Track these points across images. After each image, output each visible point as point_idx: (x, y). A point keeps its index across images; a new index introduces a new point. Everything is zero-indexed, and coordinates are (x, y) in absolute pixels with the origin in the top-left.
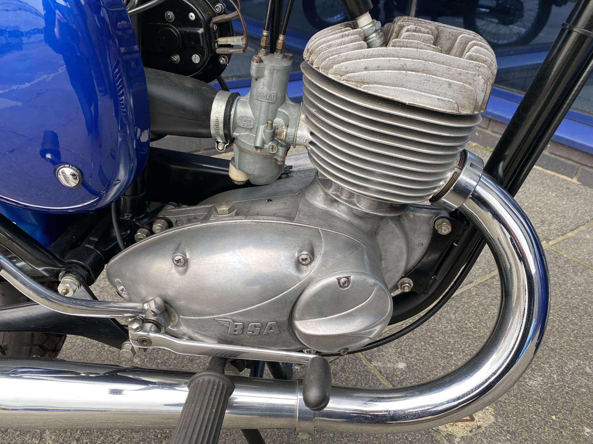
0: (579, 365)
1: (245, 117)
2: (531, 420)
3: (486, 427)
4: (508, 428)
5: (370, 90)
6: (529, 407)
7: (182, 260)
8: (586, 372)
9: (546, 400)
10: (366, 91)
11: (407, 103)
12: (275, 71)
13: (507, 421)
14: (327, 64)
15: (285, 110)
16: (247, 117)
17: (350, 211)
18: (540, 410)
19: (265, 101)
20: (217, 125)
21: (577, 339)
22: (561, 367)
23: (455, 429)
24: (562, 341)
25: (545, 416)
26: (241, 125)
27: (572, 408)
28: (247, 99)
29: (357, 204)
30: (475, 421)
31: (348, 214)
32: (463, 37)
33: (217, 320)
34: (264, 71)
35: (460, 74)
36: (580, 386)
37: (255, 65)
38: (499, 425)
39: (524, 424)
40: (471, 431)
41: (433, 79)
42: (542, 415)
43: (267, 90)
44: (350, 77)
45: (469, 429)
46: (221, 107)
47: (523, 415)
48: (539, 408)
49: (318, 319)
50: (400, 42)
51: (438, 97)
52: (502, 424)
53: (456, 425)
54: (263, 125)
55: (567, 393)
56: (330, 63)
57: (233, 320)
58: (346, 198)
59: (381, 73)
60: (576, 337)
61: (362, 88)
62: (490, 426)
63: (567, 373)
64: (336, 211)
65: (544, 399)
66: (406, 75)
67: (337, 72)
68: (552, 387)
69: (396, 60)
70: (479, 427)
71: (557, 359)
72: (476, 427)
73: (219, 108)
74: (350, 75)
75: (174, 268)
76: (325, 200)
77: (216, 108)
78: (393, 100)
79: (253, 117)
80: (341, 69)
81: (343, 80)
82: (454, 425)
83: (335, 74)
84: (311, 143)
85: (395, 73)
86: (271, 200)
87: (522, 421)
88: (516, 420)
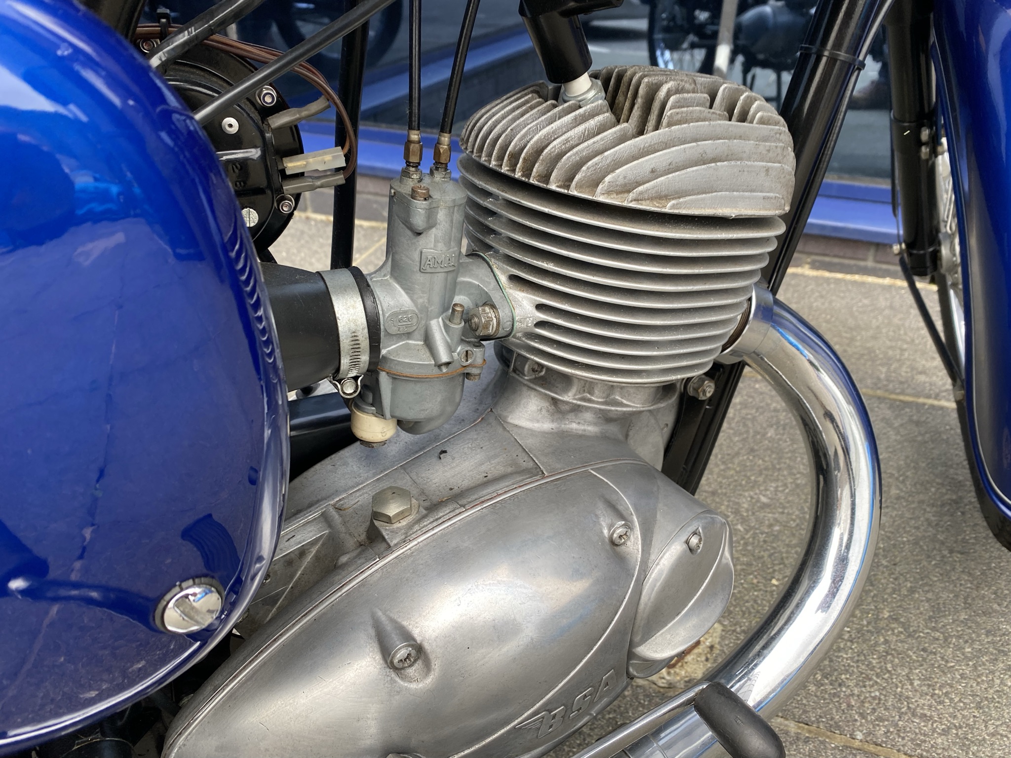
0: (752, 498)
1: (399, 314)
2: (755, 601)
3: (719, 643)
4: (741, 627)
5: (680, 208)
6: (742, 584)
7: (413, 653)
8: (764, 504)
9: (751, 565)
10: (676, 211)
11: (734, 216)
12: (456, 208)
13: (734, 618)
14: (584, 177)
15: (470, 277)
16: (405, 312)
17: (600, 417)
18: (755, 581)
19: (442, 270)
20: (356, 347)
21: (727, 465)
22: (737, 512)
23: (689, 670)
24: (715, 477)
25: (765, 586)
26: (393, 330)
27: (782, 559)
28: (385, 276)
29: (625, 402)
30: (702, 643)
31: (595, 424)
32: (726, 88)
33: (520, 728)
34: (437, 213)
35: (769, 151)
36: (771, 526)
37: (423, 207)
38: (729, 631)
39: (752, 611)
40: (707, 660)
41: (749, 166)
42: (761, 586)
43: (445, 249)
44: (641, 193)
45: (703, 658)
46: (354, 307)
47: (743, 600)
48: (752, 579)
49: (669, 625)
50: (678, 113)
51: (764, 194)
52: (731, 626)
53: (686, 663)
54: (438, 318)
55: (765, 542)
56: (589, 174)
57: (548, 710)
58: (603, 398)
59: (683, 174)
60: (724, 463)
61: (668, 208)
62: (723, 638)
63: (748, 516)
64: (574, 426)
65: (749, 564)
66: (716, 169)
67: (611, 189)
68: (746, 544)
69: (693, 147)
70: (712, 647)
71: (726, 503)
72: (708, 649)
73: (352, 311)
74: (641, 188)
75: (397, 679)
76: (552, 415)
77: (345, 312)
78: (716, 215)
79: (415, 309)
80: (617, 181)
81: (631, 201)
82: (684, 664)
83: (608, 193)
84: (541, 324)
85: (701, 170)
86: (445, 452)
87: (747, 608)
88: (742, 611)
